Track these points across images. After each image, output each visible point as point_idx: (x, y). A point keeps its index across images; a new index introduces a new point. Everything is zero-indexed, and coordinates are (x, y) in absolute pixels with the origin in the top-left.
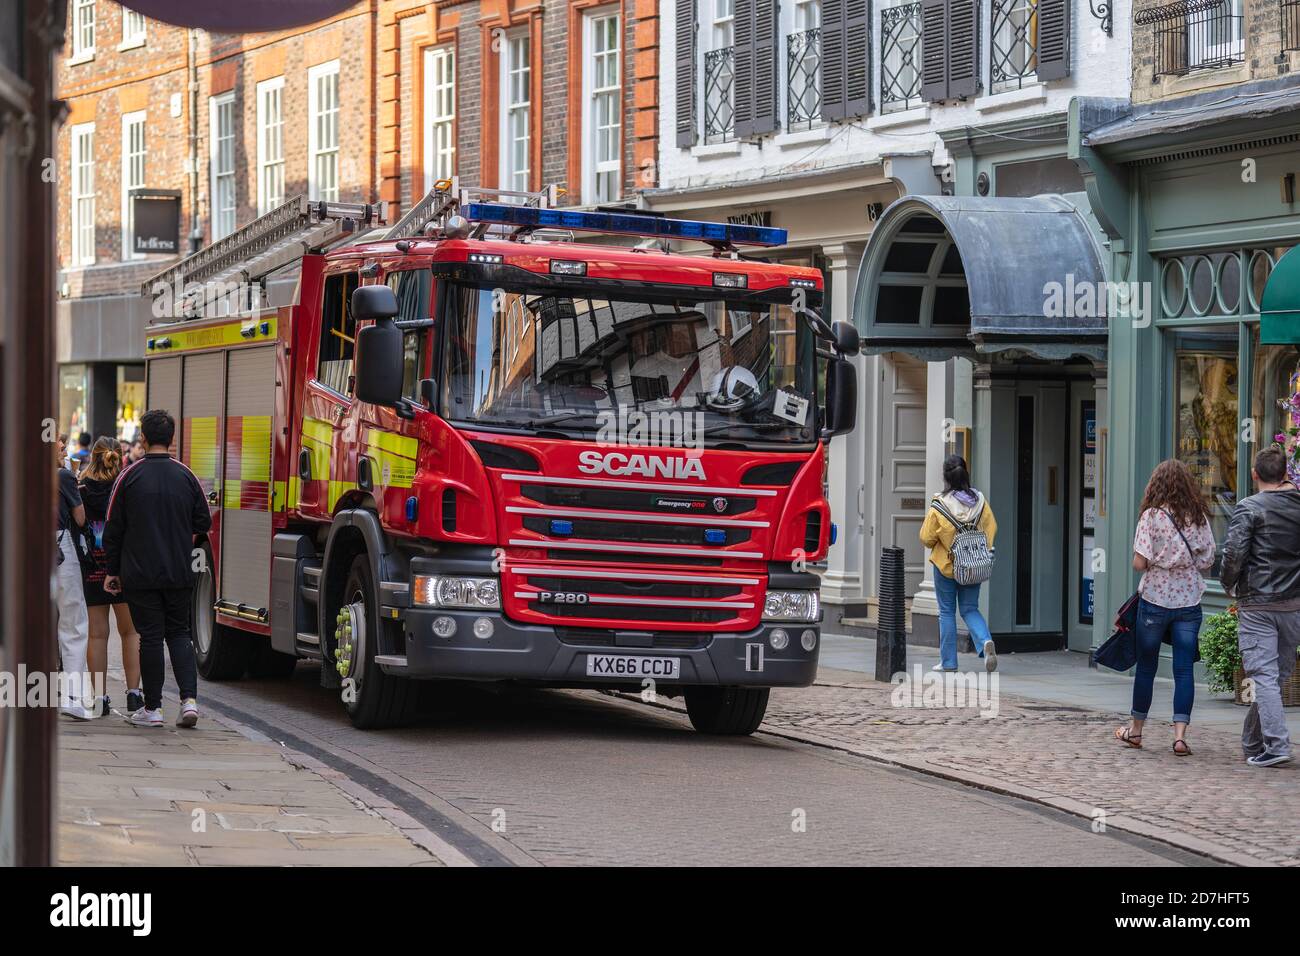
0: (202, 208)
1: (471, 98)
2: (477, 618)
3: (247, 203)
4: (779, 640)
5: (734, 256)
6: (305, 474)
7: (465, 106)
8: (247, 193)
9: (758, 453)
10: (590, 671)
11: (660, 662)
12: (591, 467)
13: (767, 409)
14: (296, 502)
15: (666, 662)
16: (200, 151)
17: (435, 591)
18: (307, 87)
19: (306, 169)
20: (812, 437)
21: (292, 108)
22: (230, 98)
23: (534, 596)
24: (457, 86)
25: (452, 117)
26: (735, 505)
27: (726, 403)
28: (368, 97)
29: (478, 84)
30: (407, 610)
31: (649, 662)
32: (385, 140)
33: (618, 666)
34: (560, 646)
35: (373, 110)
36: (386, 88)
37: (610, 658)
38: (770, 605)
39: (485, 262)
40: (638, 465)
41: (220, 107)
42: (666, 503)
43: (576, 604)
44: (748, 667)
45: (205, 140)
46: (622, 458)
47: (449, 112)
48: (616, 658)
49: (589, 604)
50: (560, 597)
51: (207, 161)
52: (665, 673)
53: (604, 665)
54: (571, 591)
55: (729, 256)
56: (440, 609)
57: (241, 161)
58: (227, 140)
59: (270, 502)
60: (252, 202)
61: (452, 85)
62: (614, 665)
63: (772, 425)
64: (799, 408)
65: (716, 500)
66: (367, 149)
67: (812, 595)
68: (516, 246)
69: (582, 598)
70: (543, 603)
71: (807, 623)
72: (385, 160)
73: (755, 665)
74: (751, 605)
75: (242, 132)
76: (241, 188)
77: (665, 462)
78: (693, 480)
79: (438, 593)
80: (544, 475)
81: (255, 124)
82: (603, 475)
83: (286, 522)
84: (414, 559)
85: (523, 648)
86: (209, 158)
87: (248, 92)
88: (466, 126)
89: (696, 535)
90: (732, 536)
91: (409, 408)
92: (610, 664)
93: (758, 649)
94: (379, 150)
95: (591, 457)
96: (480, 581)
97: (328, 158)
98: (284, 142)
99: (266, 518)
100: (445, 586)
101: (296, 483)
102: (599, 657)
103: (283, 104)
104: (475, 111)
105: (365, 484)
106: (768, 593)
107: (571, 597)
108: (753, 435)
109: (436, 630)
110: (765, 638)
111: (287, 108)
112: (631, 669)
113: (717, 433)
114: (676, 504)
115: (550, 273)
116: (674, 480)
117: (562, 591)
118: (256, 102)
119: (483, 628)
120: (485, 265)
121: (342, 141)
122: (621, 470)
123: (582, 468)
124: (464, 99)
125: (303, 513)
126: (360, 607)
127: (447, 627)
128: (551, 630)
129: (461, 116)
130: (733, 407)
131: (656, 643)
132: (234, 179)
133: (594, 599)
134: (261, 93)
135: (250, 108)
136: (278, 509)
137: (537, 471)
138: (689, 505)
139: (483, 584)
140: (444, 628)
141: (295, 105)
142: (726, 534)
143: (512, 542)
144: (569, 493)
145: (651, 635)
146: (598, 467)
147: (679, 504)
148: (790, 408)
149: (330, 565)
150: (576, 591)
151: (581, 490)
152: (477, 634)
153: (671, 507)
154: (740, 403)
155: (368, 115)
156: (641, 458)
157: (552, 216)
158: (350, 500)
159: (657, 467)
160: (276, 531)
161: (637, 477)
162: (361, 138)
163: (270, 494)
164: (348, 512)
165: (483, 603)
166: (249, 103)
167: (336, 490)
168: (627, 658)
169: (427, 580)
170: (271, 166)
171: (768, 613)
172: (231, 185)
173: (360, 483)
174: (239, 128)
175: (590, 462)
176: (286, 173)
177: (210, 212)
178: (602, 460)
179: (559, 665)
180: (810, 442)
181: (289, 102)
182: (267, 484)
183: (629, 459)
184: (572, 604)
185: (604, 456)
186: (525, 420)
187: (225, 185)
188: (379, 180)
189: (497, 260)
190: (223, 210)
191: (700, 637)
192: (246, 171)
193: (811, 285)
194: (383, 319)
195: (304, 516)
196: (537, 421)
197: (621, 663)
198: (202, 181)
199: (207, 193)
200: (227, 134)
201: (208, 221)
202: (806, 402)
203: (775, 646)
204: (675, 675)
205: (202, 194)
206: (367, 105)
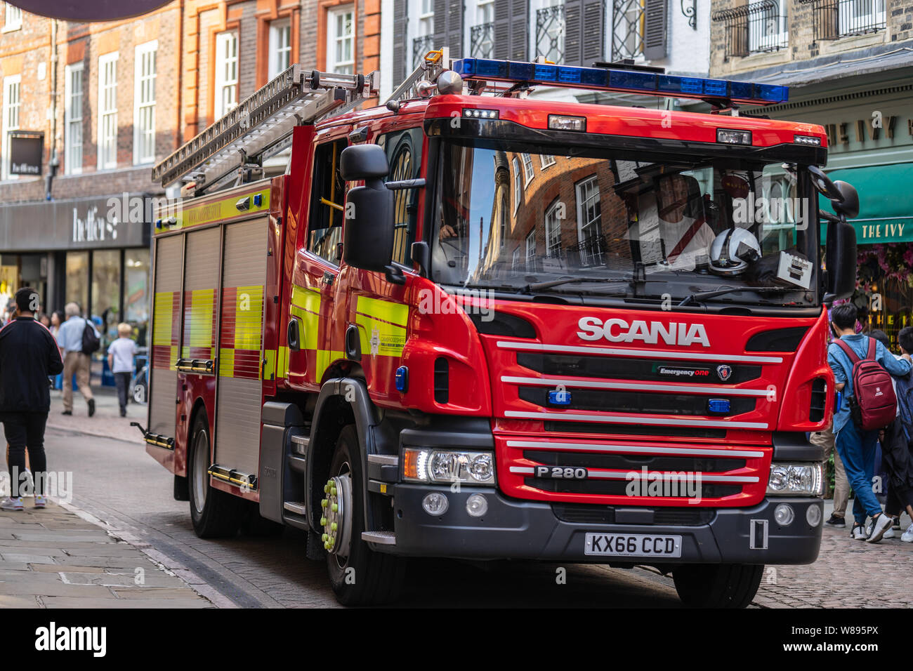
0: (59, 144)
1: (249, 68)
2: (469, 495)
3: (90, 141)
4: (783, 515)
5: (735, 113)
6: (294, 344)
7: (245, 74)
8: (90, 133)
9: (762, 318)
10: (588, 551)
11: (661, 540)
12: (590, 333)
13: (771, 272)
14: (284, 371)
15: (667, 540)
16: (58, 104)
17: (426, 466)
18: (134, 59)
19: (132, 117)
20: (816, 302)
21: (123, 74)
22: (80, 66)
23: (530, 470)
24: (240, 60)
25: (236, 82)
26: (740, 373)
27: (728, 266)
28: (176, 67)
29: (254, 58)
30: (396, 485)
31: (650, 540)
32: (189, 97)
33: (617, 544)
34: (557, 524)
35: (180, 76)
36: (189, 61)
37: (609, 536)
38: (773, 479)
39: (480, 117)
40: (639, 331)
41: (73, 73)
42: (668, 372)
43: (574, 479)
44: (752, 545)
45: (62, 96)
46: (623, 324)
47: (234, 78)
48: (616, 536)
49: (587, 479)
50: (557, 471)
51: (63, 111)
52: (667, 552)
53: (603, 543)
54: (569, 465)
55: (730, 114)
56: (431, 484)
57: (87, 111)
58: (77, 97)
59: (261, 370)
60: (93, 140)
61: (236, 59)
62: (613, 544)
63: (776, 288)
64: (803, 271)
65: (719, 368)
66: (176, 103)
67: (816, 468)
68: (511, 101)
69: (580, 473)
70: (539, 478)
71: (811, 497)
72: (188, 111)
73: (759, 542)
74: (756, 479)
75: (88, 91)
76: (86, 130)
77: (667, 328)
78: (696, 347)
79: (430, 468)
80: (542, 343)
81: (97, 85)
82: (603, 342)
83: (274, 390)
84: (404, 431)
85: (519, 527)
86: (64, 109)
87: (93, 63)
88: (245, 88)
89: (699, 405)
90: (737, 406)
91: (399, 272)
92: (609, 542)
93: (762, 525)
94: (184, 104)
95: (591, 323)
96: (474, 455)
97: (148, 110)
98: (117, 98)
99: (257, 385)
100: (436, 459)
101: (284, 352)
102: (597, 536)
103: (117, 71)
104: (251, 78)
105: (353, 353)
106: (772, 466)
107: (569, 472)
108: (756, 299)
109: (427, 507)
110: (770, 514)
111: (120, 75)
112: (631, 548)
113: (720, 298)
114: (678, 373)
115: (549, 128)
116: (677, 347)
117: (559, 465)
118: (98, 69)
119: (477, 506)
120: (480, 120)
121: (158, 98)
122: (621, 337)
123: (582, 335)
124: (244, 69)
125: (290, 382)
126: (346, 479)
127: (438, 503)
128: (548, 507)
129: (242, 81)
130: (734, 270)
131: (657, 519)
132: (81, 124)
133: (592, 474)
134: (102, 62)
135: (94, 74)
136: (268, 377)
137: (534, 338)
138: (692, 373)
139: (477, 458)
140: (435, 506)
141: (126, 72)
142: (730, 404)
143: (508, 414)
144: (566, 361)
145: (652, 511)
146: (599, 333)
147: (682, 372)
148: (794, 270)
149: (318, 434)
150: (575, 465)
151: (580, 358)
152: (470, 511)
153: (674, 375)
154: (743, 265)
155: (176, 80)
156: (643, 324)
157: (549, 71)
158: (336, 370)
159: (659, 333)
160: (265, 399)
161: (639, 344)
162: (172, 95)
163: (261, 362)
164: (337, 381)
165: (477, 478)
166: (93, 70)
167: (324, 360)
168: (627, 536)
169: (418, 453)
170: (108, 115)
171: (773, 487)
172: (80, 128)
173: (348, 353)
174: (86, 88)
175: (590, 328)
176: (119, 120)
177: (64, 147)
178: (602, 326)
179: (556, 545)
180: (814, 306)
181: (122, 70)
182: (258, 353)
183: (630, 326)
184: (568, 479)
185: (604, 322)
186: (522, 285)
187: (75, 127)
188: (184, 126)
189: (493, 115)
190: (74, 145)
191: (702, 513)
192: (90, 118)
193: (816, 142)
194: (372, 179)
195: (293, 386)
196: (534, 285)
197: (620, 541)
198: (60, 125)
199: (62, 133)
200: (77, 92)
201: (63, 153)
202: (810, 265)
203: (779, 522)
204: (677, 553)
205: (59, 134)
206: (176, 73)
